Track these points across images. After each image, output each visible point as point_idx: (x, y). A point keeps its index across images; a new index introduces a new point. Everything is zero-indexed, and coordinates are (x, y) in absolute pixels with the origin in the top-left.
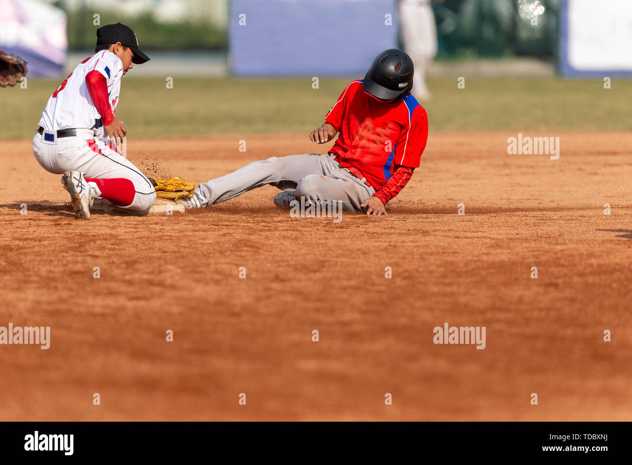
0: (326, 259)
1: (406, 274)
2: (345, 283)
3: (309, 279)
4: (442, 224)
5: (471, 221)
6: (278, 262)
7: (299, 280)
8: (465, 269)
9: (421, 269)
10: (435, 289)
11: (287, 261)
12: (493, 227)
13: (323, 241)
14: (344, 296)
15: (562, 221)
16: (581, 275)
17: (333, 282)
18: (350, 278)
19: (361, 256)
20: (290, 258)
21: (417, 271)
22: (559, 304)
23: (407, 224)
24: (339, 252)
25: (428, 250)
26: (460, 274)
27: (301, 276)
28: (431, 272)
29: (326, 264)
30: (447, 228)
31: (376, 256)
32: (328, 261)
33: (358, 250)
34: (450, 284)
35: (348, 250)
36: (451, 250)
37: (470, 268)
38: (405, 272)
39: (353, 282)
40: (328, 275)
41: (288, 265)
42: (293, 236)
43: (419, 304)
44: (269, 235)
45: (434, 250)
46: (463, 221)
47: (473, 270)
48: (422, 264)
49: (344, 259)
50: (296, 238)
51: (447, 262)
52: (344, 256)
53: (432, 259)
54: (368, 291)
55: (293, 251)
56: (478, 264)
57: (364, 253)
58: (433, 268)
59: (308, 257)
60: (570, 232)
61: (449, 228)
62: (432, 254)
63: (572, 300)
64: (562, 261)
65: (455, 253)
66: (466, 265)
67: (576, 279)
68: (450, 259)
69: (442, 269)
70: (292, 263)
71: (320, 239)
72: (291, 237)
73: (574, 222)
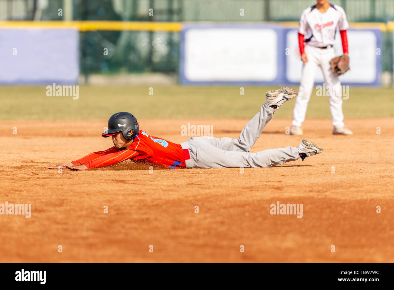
0: (64, 198)
1: (116, 208)
2: (79, 213)
3: (56, 211)
4: (132, 176)
5: (149, 174)
6: (35, 200)
7: (50, 211)
8: (152, 204)
9: (125, 204)
10: (136, 217)
11: (40, 199)
12: (164, 178)
13: (60, 187)
14: (81, 221)
15: (206, 175)
16: (225, 208)
17: (71, 212)
18: (81, 210)
19: (86, 196)
20: (41, 197)
21: (123, 205)
22: (215, 226)
23: (110, 176)
24: (71, 193)
25: (127, 193)
26: (149, 207)
27: (51, 208)
28: (131, 206)
29: (65, 201)
30: (135, 179)
31: (94, 196)
32: (66, 199)
33: (83, 192)
34: (145, 214)
35: (77, 193)
36: (141, 193)
37: (155, 203)
38: (115, 206)
39: (84, 213)
40: (68, 208)
41: (42, 202)
42: (41, 184)
43: (128, 225)
44: (26, 183)
45: (130, 192)
46: (145, 175)
47: (157, 205)
48: (125, 201)
49: (76, 198)
50: (43, 186)
51: (140, 200)
52: (74, 196)
53: (130, 198)
54: (94, 218)
55: (43, 193)
56: (160, 201)
57: (87, 194)
58: (132, 203)
59: (53, 197)
60: (212, 181)
61: (136, 179)
62: (129, 195)
63: (222, 223)
64: (211, 199)
65: (143, 194)
66: (152, 201)
67: (222, 211)
68: (142, 198)
69: (137, 204)
70: (43, 200)
71: (58, 185)
72: (40, 184)
73: (214, 175)
